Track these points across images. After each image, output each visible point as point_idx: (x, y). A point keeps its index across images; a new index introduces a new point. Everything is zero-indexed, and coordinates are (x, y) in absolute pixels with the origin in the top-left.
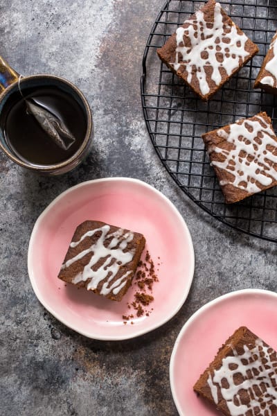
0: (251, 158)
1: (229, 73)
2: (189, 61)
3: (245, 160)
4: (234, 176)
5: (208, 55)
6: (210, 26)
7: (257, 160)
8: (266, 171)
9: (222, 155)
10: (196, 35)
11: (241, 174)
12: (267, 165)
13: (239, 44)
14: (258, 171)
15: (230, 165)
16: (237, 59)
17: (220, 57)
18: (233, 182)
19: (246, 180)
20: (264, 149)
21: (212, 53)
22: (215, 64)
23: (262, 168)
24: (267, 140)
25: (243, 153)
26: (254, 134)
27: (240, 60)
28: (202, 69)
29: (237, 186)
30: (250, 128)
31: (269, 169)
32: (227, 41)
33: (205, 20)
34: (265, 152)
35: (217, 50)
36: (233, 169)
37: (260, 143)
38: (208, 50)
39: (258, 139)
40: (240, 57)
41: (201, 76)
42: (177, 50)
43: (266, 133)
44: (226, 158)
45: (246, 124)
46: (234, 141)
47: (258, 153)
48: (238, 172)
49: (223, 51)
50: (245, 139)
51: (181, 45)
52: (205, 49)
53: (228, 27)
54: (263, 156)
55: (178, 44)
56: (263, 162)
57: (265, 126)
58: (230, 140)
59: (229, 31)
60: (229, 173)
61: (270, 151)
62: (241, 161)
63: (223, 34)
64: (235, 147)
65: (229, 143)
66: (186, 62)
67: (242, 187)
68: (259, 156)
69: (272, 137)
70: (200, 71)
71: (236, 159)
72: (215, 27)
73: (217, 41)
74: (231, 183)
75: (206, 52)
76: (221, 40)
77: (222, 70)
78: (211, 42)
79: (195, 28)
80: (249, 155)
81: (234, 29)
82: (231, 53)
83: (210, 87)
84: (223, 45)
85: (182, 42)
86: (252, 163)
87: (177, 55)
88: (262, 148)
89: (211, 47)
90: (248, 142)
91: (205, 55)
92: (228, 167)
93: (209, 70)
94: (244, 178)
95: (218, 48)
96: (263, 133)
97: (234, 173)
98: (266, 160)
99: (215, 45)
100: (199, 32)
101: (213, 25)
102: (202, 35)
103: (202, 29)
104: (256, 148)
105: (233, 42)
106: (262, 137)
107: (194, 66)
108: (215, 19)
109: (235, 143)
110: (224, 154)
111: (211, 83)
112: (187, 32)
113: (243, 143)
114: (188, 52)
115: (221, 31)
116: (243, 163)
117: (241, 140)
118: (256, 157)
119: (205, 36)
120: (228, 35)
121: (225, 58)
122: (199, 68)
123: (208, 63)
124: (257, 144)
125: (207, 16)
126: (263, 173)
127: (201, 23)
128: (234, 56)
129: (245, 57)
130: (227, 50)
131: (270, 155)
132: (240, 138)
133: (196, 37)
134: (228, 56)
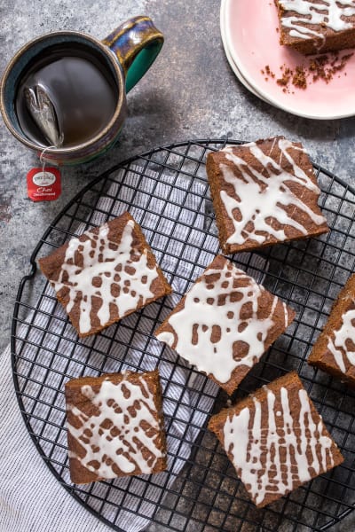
0: (116, 432)
1: (121, 314)
2: (76, 284)
3: (107, 432)
4: (86, 452)
5: (101, 283)
6: (113, 247)
7: (123, 436)
8: (131, 454)
9: (78, 420)
10: (92, 254)
11: (96, 450)
12: (134, 446)
13: (144, 279)
14: (119, 451)
15: (85, 436)
16: (137, 298)
17: (115, 290)
18: (82, 458)
19: (100, 460)
20: (137, 425)
21: (107, 282)
22: (107, 297)
23: (126, 449)
24: (144, 414)
25: (107, 423)
26: (130, 402)
27: (140, 301)
28: (89, 299)
29: (85, 465)
30: (127, 393)
31: (135, 452)
32: (131, 271)
33: (109, 239)
34: (136, 429)
35: (114, 279)
36: (87, 442)
37: (134, 415)
38: (103, 277)
39: (133, 410)
40: (141, 297)
41: (86, 307)
42: (64, 266)
43: (146, 404)
44: (82, 425)
45: (123, 386)
46: (100, 404)
47: (127, 427)
48: (93, 447)
49: (121, 284)
50: (116, 405)
51: (70, 262)
52: (101, 274)
53: (138, 254)
54: (133, 433)
55: (66, 259)
56: (130, 440)
57: (146, 396)
58: (96, 402)
59: (137, 259)
60: (81, 446)
61: (144, 429)
62: (101, 433)
63: (128, 262)
64: (100, 413)
65: (94, 406)
66: (71, 284)
67: (92, 469)
68: (127, 432)
69: (151, 411)
70: (85, 300)
71: (95, 431)
72: (120, 250)
73: (118, 268)
74: (79, 459)
75: (100, 279)
76: (123, 268)
77: (113, 307)
78: (110, 267)
79: (94, 245)
80: (115, 427)
81: (144, 259)
82: (130, 288)
83: (92, 325)
84: (124, 276)
85: (71, 259)
86: (116, 439)
87: (62, 273)
88: (134, 422)
89: (108, 274)
90: (119, 411)
91: (97, 282)
92: (81, 438)
93: (97, 303)
94: (98, 457)
95: (117, 277)
96: (141, 404)
97: (87, 447)
98: (135, 439)
99: (113, 273)
100: (98, 252)
101: (117, 247)
102: (101, 256)
103: (102, 248)
104: (126, 420)
105: (138, 275)
106: (139, 408)
107: (79, 293)
108: (122, 240)
109: (101, 408)
110: (80, 419)
111: (95, 320)
112: (81, 248)
113: (112, 409)
114: (78, 272)
115: (127, 257)
116: (104, 436)
117: (110, 406)
118: (123, 433)
119: (104, 258)
120: (134, 265)
121: (122, 293)
122: (86, 297)
123: (99, 293)
124: (129, 416)
125: (112, 233)
126: (126, 455)
127: (102, 241)
128: (133, 294)
129: (147, 299)
130: (127, 283)
131: (141, 435)
132: (111, 402)
133: (92, 257)
134: (126, 290)
